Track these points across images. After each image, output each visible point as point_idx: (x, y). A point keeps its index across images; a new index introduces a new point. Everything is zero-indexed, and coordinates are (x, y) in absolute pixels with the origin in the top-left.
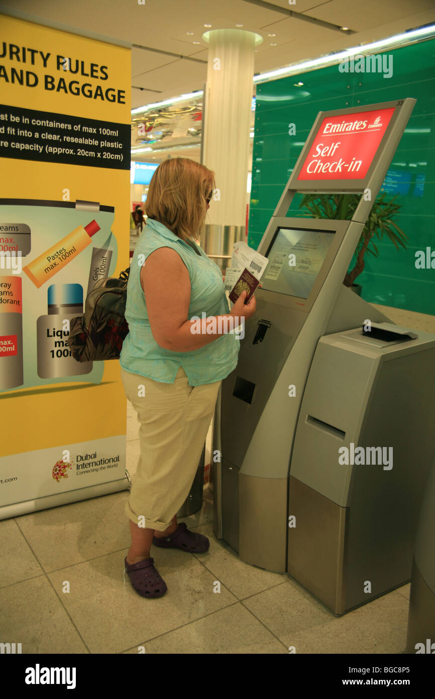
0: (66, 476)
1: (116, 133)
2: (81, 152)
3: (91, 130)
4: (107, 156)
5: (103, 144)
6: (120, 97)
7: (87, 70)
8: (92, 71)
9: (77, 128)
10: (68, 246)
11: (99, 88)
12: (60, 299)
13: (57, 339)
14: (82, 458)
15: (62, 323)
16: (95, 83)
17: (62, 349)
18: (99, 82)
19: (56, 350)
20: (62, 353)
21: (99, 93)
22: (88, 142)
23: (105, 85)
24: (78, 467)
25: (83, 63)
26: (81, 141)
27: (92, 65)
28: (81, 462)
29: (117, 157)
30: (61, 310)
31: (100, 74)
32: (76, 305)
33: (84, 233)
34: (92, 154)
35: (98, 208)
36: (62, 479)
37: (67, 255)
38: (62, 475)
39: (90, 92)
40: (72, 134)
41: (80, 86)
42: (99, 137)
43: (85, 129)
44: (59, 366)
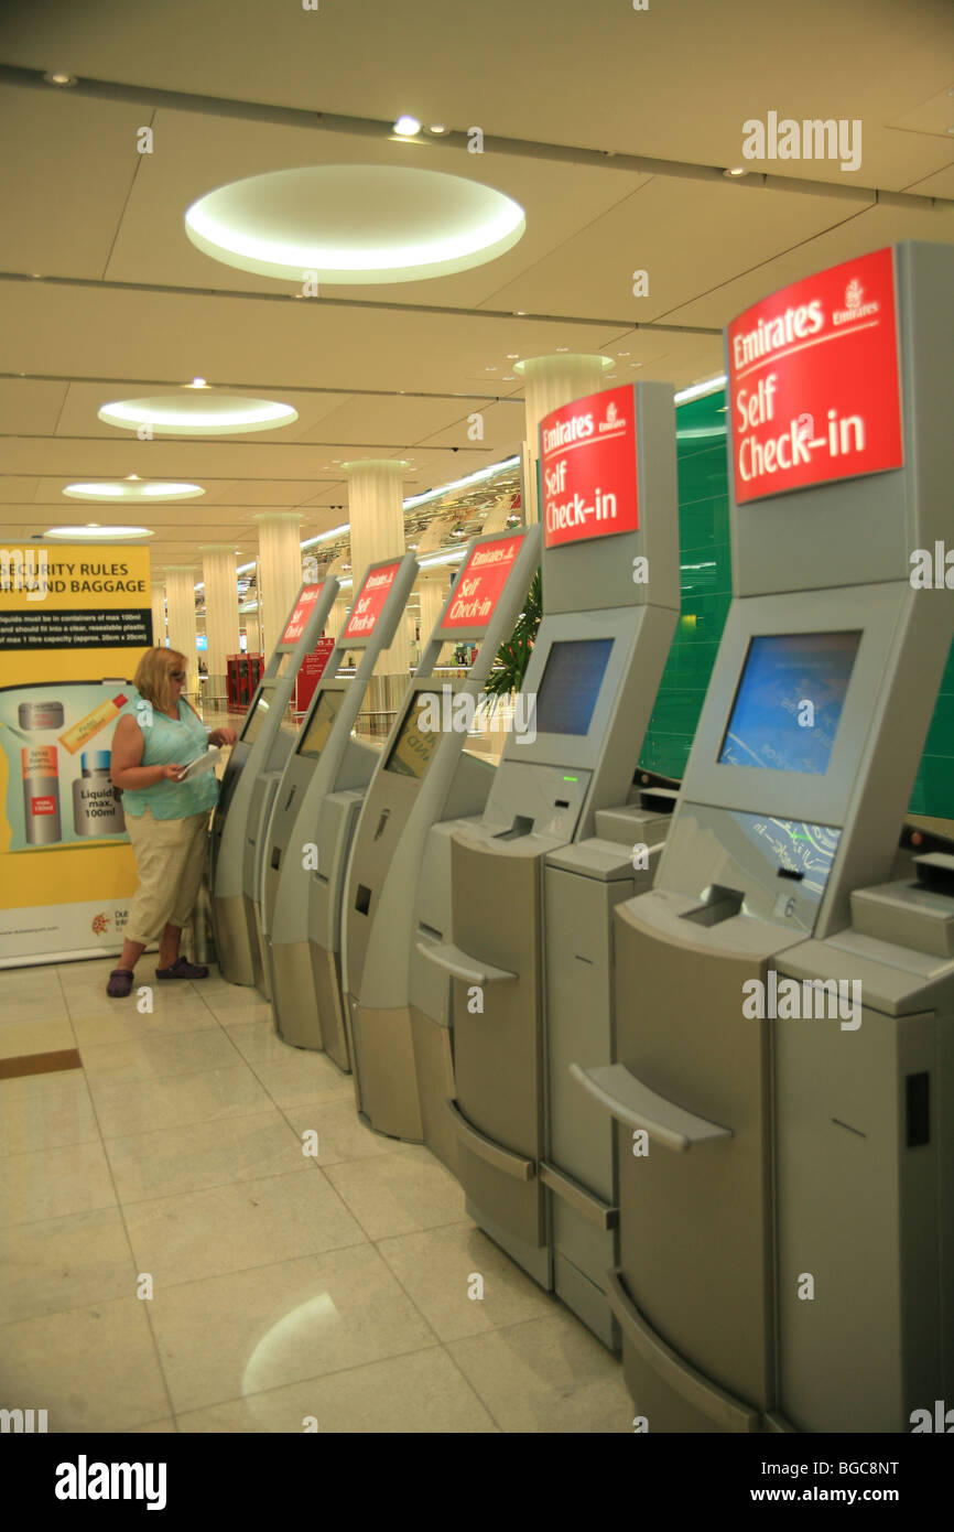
0: (106, 931)
1: (138, 617)
2: (106, 638)
3: (114, 618)
4: (131, 637)
5: (126, 628)
6: (140, 586)
7: (108, 570)
8: (113, 569)
9: (101, 618)
10: (97, 718)
11: (120, 583)
12: (92, 765)
13: (91, 800)
14: (121, 914)
15: (93, 784)
16: (115, 580)
17: (97, 808)
18: (119, 578)
19: (90, 809)
20: (97, 813)
21: (120, 586)
22: (113, 628)
23: (125, 580)
24: (117, 923)
25: (104, 566)
26: (105, 628)
27: (113, 566)
28: (120, 919)
29: (141, 637)
30: (94, 774)
31: (120, 571)
32: (105, 770)
33: (112, 706)
34: (117, 637)
35: (125, 683)
36: (102, 933)
37: (97, 726)
38: (102, 929)
39: (112, 588)
40: (97, 623)
41: (102, 585)
42: (122, 623)
43: (108, 618)
44: (93, 825)
